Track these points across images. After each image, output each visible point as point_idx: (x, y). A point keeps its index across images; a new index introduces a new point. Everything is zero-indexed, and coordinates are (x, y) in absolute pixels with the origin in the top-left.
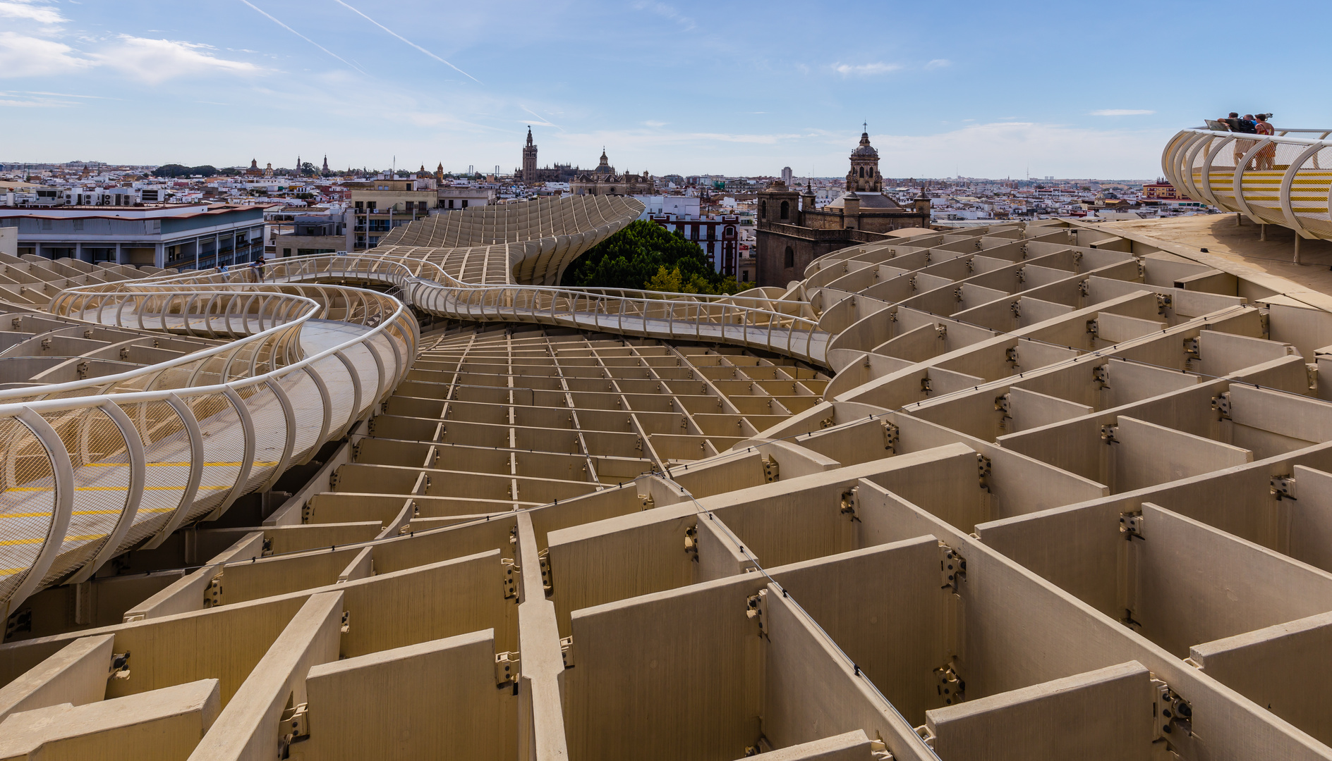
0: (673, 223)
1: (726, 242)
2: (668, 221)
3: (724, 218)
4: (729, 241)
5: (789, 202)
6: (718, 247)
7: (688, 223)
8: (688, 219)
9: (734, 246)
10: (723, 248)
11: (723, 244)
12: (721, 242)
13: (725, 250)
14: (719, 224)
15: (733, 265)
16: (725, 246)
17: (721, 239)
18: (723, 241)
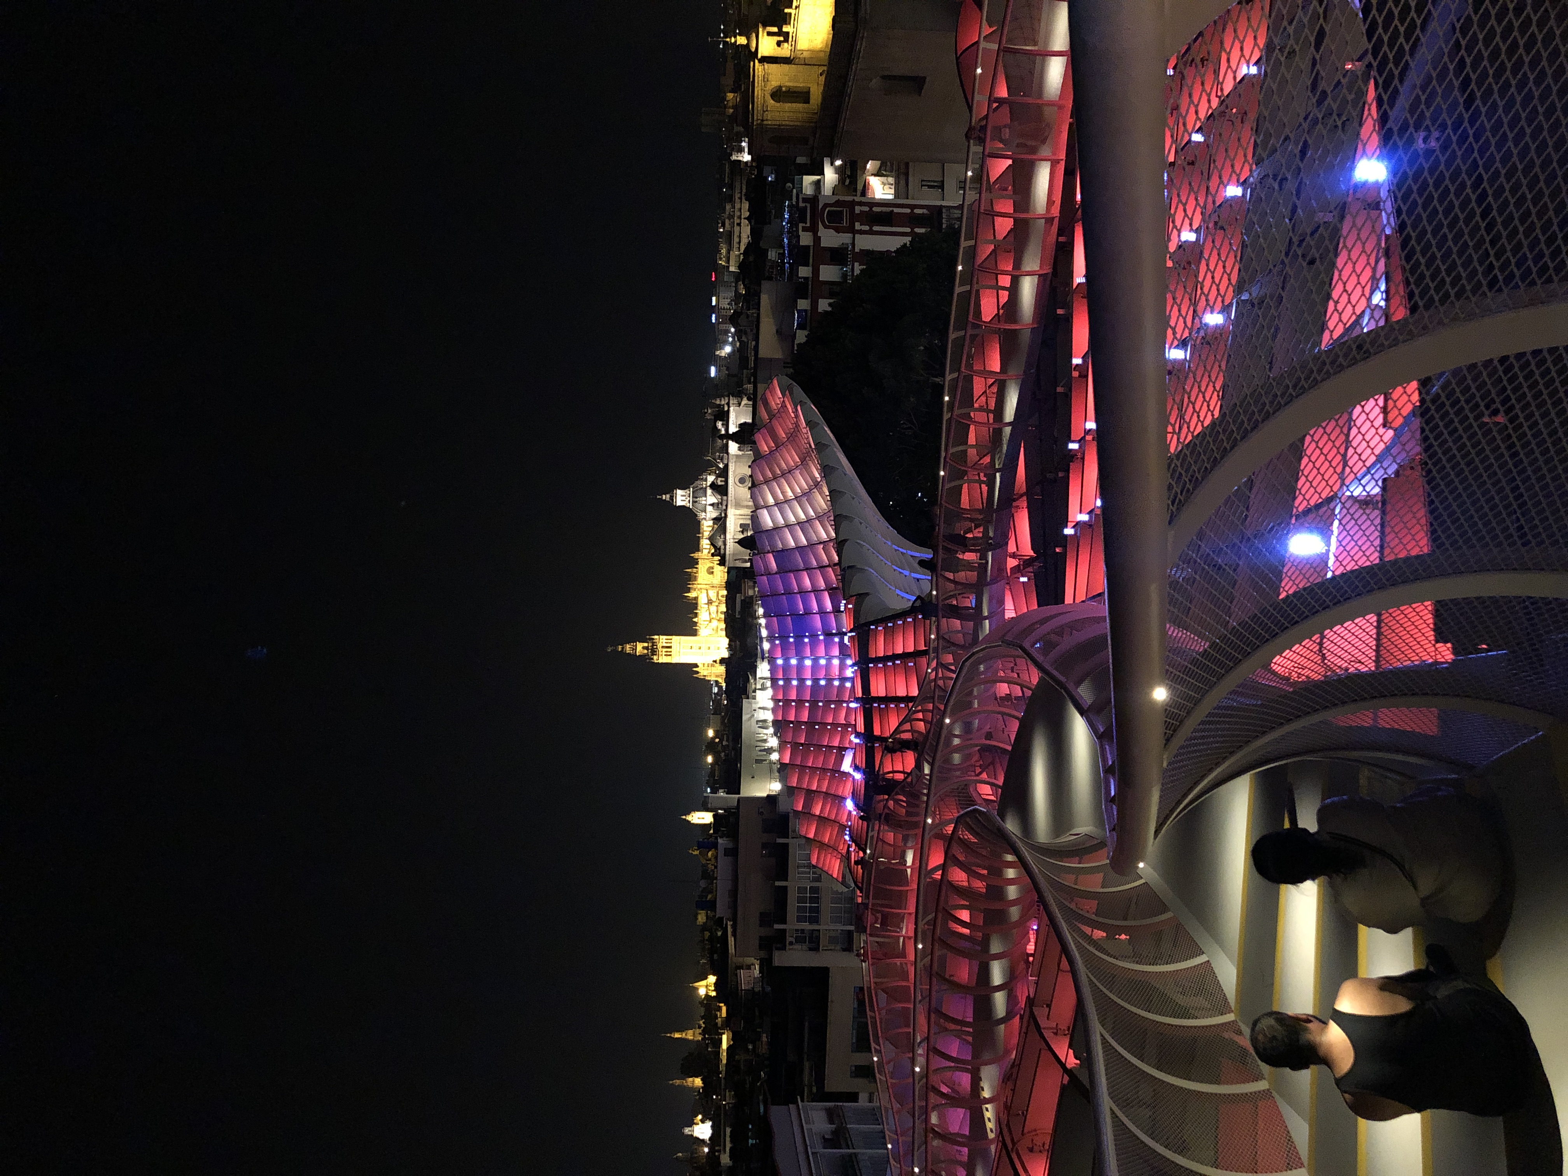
1: (858, 226)
3: (805, 229)
10: (871, 232)
11: (862, 232)
12: (857, 236)
15: (908, 211)
16: (867, 228)
17: (850, 235)
18: (854, 232)
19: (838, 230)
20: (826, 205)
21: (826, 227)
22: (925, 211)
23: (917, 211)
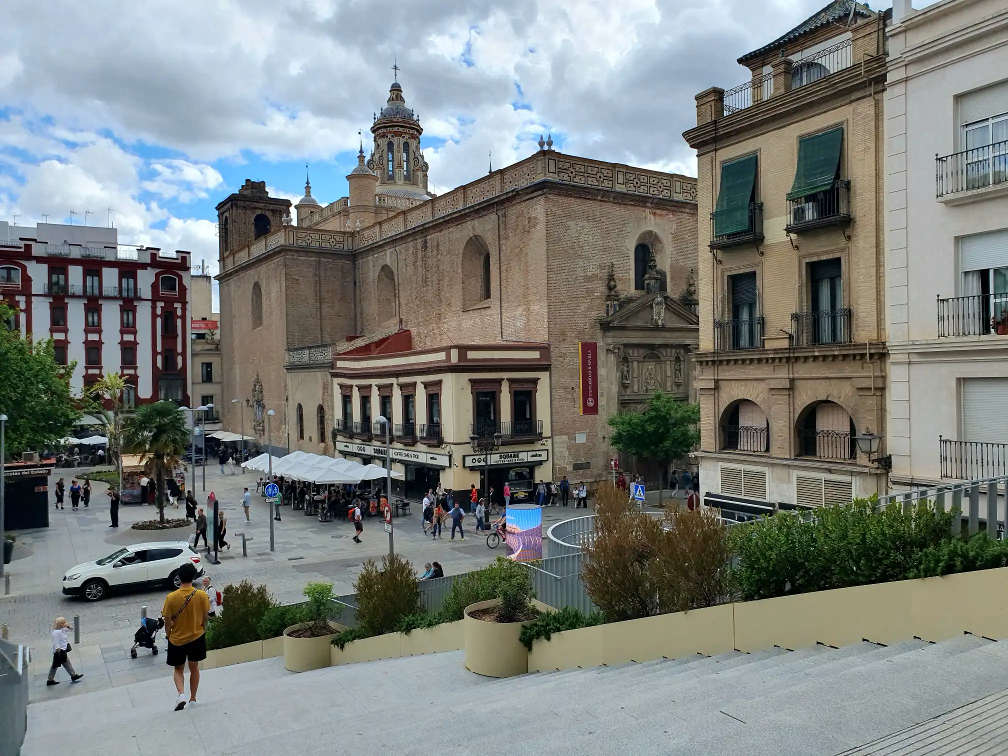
0: (40, 260)
1: (160, 304)
2: (27, 254)
3: (154, 256)
4: (169, 302)
5: (271, 218)
6: (144, 313)
7: (75, 262)
8: (76, 253)
9: (179, 313)
10: (154, 316)
11: (154, 308)
12: (150, 303)
13: (159, 321)
14: (144, 266)
15: (179, 350)
16: (159, 312)
17: (150, 298)
18: (154, 301)
19: (154, 287)
20: (180, 278)
21: (157, 275)
22: (180, 365)
23: (180, 359)
